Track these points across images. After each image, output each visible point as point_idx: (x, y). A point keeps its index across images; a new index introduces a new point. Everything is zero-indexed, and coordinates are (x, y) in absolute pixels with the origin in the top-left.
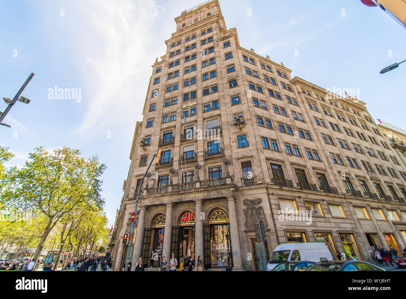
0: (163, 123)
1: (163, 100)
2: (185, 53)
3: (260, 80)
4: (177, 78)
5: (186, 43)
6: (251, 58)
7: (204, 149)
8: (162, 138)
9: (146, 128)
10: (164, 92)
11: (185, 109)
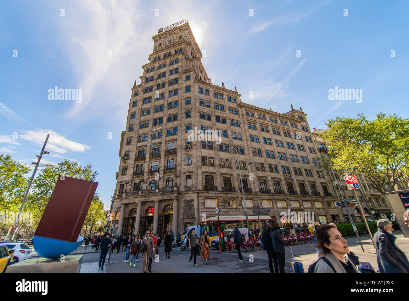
0: (139, 142)
1: (139, 123)
2: (157, 80)
3: (210, 109)
4: (150, 104)
5: (158, 71)
6: (206, 88)
7: (165, 165)
8: (137, 155)
9: (126, 145)
10: (139, 116)
11: (154, 132)
